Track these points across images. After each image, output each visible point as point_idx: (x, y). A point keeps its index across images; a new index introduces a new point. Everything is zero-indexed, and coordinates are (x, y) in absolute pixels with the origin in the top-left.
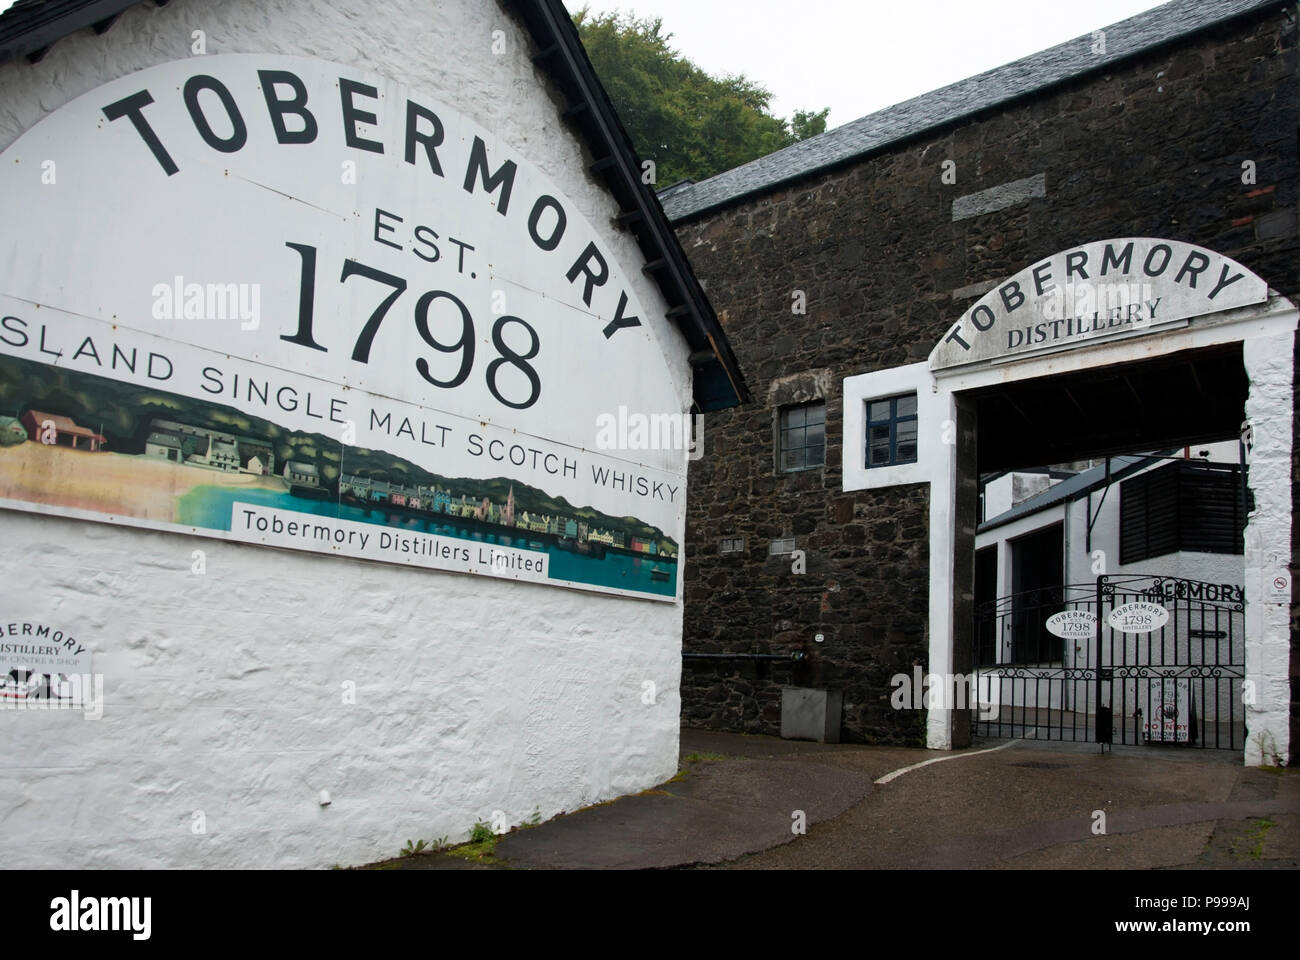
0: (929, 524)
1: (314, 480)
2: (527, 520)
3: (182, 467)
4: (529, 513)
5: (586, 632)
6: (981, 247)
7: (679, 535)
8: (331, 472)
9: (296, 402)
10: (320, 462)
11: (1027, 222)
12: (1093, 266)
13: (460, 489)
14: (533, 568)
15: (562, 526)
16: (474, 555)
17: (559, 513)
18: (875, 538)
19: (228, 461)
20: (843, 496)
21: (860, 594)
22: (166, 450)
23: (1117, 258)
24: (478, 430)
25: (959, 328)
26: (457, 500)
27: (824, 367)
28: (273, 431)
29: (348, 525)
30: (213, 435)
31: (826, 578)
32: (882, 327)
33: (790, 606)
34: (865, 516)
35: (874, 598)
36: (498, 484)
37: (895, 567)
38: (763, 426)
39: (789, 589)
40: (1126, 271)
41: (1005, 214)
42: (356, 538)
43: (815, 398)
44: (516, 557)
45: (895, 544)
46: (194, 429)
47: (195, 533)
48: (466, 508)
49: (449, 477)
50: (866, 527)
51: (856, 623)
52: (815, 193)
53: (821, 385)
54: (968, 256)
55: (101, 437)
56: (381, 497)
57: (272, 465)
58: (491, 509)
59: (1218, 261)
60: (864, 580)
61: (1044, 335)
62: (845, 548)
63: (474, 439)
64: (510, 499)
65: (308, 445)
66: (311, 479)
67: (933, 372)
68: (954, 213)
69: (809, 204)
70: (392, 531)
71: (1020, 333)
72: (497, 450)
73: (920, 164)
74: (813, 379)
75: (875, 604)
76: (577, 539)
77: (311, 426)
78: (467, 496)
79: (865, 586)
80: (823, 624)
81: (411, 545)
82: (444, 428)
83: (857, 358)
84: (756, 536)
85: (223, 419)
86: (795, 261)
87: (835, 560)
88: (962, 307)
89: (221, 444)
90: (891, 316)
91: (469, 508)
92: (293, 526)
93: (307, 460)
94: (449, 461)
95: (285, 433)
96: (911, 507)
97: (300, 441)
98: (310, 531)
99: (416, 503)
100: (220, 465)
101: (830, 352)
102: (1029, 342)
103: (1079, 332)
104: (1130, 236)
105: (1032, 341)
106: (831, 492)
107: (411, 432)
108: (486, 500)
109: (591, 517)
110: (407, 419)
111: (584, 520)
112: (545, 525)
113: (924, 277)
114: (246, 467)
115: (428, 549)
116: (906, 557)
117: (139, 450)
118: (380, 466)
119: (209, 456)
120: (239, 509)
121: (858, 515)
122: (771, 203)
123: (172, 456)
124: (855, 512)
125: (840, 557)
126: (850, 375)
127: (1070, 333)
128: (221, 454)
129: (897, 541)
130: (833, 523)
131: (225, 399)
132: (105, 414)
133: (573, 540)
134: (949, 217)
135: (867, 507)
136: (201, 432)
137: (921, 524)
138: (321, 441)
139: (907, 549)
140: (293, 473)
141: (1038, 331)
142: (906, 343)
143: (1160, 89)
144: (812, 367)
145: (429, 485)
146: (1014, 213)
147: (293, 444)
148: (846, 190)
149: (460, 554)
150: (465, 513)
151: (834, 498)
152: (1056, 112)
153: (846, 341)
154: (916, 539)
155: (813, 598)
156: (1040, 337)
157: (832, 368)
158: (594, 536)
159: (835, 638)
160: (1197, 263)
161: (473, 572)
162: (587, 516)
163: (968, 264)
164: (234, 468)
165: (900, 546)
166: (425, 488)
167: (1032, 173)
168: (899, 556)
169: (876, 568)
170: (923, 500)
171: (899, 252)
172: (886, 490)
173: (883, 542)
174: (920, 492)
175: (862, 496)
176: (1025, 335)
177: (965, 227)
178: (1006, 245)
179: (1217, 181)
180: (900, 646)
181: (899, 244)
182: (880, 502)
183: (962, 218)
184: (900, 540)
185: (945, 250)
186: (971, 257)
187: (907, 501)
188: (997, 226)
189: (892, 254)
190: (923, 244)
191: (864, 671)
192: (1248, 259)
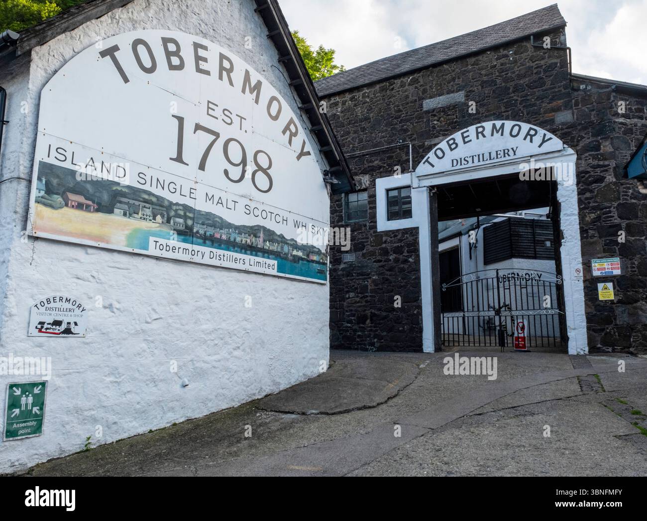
0: (419, 246)
1: (183, 226)
2: (268, 245)
3: (129, 220)
4: (269, 241)
5: (292, 298)
6: (437, 122)
8: (190, 222)
9: (176, 189)
10: (185, 217)
11: (458, 112)
12: (487, 132)
13: (242, 230)
14: (271, 267)
15: (282, 248)
16: (247, 261)
17: (282, 242)
18: (394, 253)
19: (148, 217)
20: (377, 234)
21: (387, 280)
22: (122, 211)
23: (498, 128)
24: (249, 203)
25: (429, 158)
26: (241, 236)
27: (366, 174)
28: (166, 203)
29: (196, 248)
30: (142, 204)
31: (371, 272)
32: (393, 157)
33: (353, 286)
34: (389, 243)
35: (395, 282)
36: (257, 228)
37: (403, 267)
38: (337, 201)
39: (353, 278)
40: (502, 135)
41: (447, 108)
42: (200, 254)
43: (362, 188)
44: (264, 263)
45: (403, 256)
46: (134, 202)
47: (133, 252)
49: (237, 225)
50: (389, 248)
51: (386, 293)
52: (359, 95)
53: (365, 182)
54: (431, 126)
55: (95, 205)
56: (210, 234)
57: (166, 219)
58: (254, 239)
59: (541, 132)
60: (389, 273)
61: (468, 162)
62: (379, 258)
63: (247, 207)
64: (262, 235)
65: (181, 210)
66: (181, 225)
67: (418, 177)
68: (424, 107)
69: (356, 100)
70: (214, 250)
71: (457, 161)
72: (257, 212)
73: (407, 84)
74: (361, 180)
75: (395, 284)
76: (288, 254)
77: (182, 201)
78: (244, 234)
79: (390, 275)
80: (370, 294)
81: (222, 257)
82: (235, 202)
83: (382, 170)
84: (336, 253)
85: (146, 197)
86: (351, 125)
87: (375, 264)
88: (430, 148)
89: (145, 209)
90: (396, 151)
91: (245, 239)
92: (174, 248)
93: (180, 216)
95: (171, 203)
96: (411, 239)
97: (177, 208)
98: (181, 250)
99: (224, 237)
100: (144, 219)
101: (368, 167)
102: (461, 165)
103: (483, 160)
104: (503, 120)
105: (463, 164)
106: (372, 231)
107: (222, 204)
108: (252, 235)
109: (294, 244)
110: (220, 198)
111: (291, 245)
112: (275, 247)
113: (411, 134)
114: (155, 220)
115: (230, 259)
116: (409, 262)
117: (110, 211)
118: (210, 220)
119: (140, 215)
120: (152, 239)
121: (385, 242)
122: (338, 99)
123: (125, 214)
124: (384, 241)
125: (377, 262)
126: (378, 177)
127: (479, 161)
128: (145, 214)
129: (404, 254)
130: (373, 246)
131: (146, 187)
132: (98, 194)
133: (286, 254)
134: (422, 109)
135: (389, 239)
136: (137, 203)
137: (416, 246)
138: (186, 208)
139: (409, 258)
140: (174, 223)
141: (465, 160)
142: (404, 164)
143: (511, 59)
144: (360, 174)
145: (229, 228)
146: (451, 108)
147: (174, 209)
148: (374, 94)
149: (241, 261)
150: (243, 242)
151: (373, 234)
152: (467, 65)
153: (376, 162)
154: (413, 254)
155: (365, 282)
156: (466, 163)
157: (370, 174)
158: (295, 253)
159: (376, 301)
160: (532, 132)
161: (247, 270)
162: (292, 243)
163: (431, 129)
164: (150, 220)
165: (406, 257)
166: (227, 230)
167: (458, 91)
168: (406, 261)
169: (395, 267)
170: (416, 235)
171: (400, 123)
172: (398, 231)
173: (397, 255)
174: (414, 231)
175: (387, 233)
176: (459, 161)
177: (429, 114)
178: (448, 121)
179: (538, 98)
180: (408, 304)
181: (399, 120)
182: (395, 236)
183: (427, 109)
184: (405, 254)
185: (421, 123)
186: (433, 126)
187: (408, 236)
188: (443, 113)
189: (396, 124)
190: (411, 120)
191: (391, 316)
192: (553, 131)
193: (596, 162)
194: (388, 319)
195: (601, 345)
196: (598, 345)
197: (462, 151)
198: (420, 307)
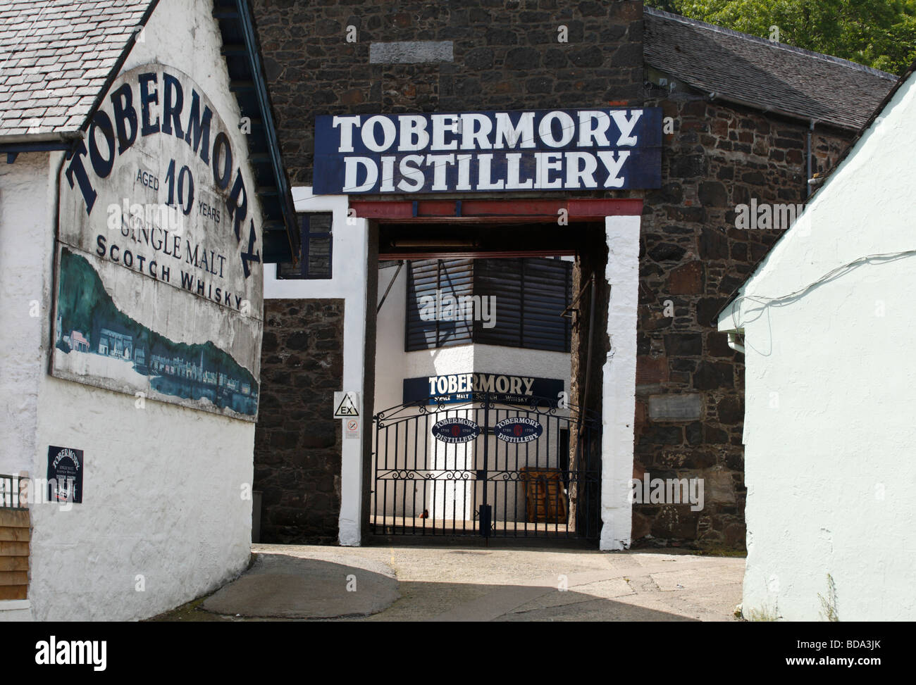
0: (343, 339)
6: (395, 92)
11: (438, 80)
18: (287, 346)
32: (298, 146)
34: (278, 324)
35: (286, 404)
37: (307, 376)
41: (418, 67)
45: (308, 354)
50: (278, 335)
51: (267, 427)
54: (383, 97)
60: (276, 386)
68: (371, 55)
75: (288, 409)
79: (278, 391)
90: (307, 137)
96: (325, 320)
113: (340, 107)
116: (320, 366)
121: (272, 323)
129: (310, 351)
134: (366, 58)
135: (280, 317)
137: (336, 337)
139: (321, 360)
146: (426, 69)
154: (329, 351)
163: (384, 105)
165: (314, 356)
167: (441, 38)
168: (313, 365)
169: (289, 374)
170: (337, 315)
171: (317, 79)
172: (300, 302)
173: (297, 351)
174: (334, 308)
177: (381, 71)
178: (418, 96)
180: (313, 450)
181: (317, 71)
182: (293, 312)
183: (377, 62)
184: (312, 351)
185: (363, 88)
186: (387, 99)
187: (320, 314)
188: (410, 77)
189: (310, 79)
190: (341, 77)
191: (275, 474)
193: (672, 222)
194: (270, 478)
195: (651, 535)
196: (647, 534)
198: (337, 458)
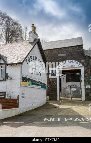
0: (57, 81)
6: (61, 59)
7: (46, 84)
8: (33, 82)
9: (32, 78)
12: (70, 62)
20: (49, 78)
24: (38, 78)
25: (59, 65)
28: (31, 80)
30: (29, 80)
31: (48, 86)
35: (52, 88)
36: (39, 82)
40: (72, 62)
41: (63, 56)
42: (34, 86)
44: (40, 87)
48: (38, 84)
50: (51, 81)
56: (35, 83)
57: (31, 82)
59: (79, 63)
73: (55, 51)
81: (36, 86)
94: (37, 81)
104: (72, 60)
110: (36, 78)
112: (41, 84)
113: (56, 60)
117: (26, 81)
118: (35, 81)
119: (29, 82)
120: (30, 85)
127: (68, 67)
131: (29, 78)
138: (33, 80)
143: (74, 49)
148: (49, 52)
149: (38, 87)
152: (66, 49)
158: (43, 85)
160: (77, 63)
162: (43, 83)
167: (65, 53)
168: (54, 84)
169: (52, 85)
170: (57, 79)
172: (53, 78)
175: (51, 78)
176: (65, 66)
179: (78, 57)
180: (55, 92)
187: (55, 79)
190: (56, 58)
192: (81, 63)
193: (87, 69)
196: (86, 99)
197: (65, 65)
198: (57, 93)
